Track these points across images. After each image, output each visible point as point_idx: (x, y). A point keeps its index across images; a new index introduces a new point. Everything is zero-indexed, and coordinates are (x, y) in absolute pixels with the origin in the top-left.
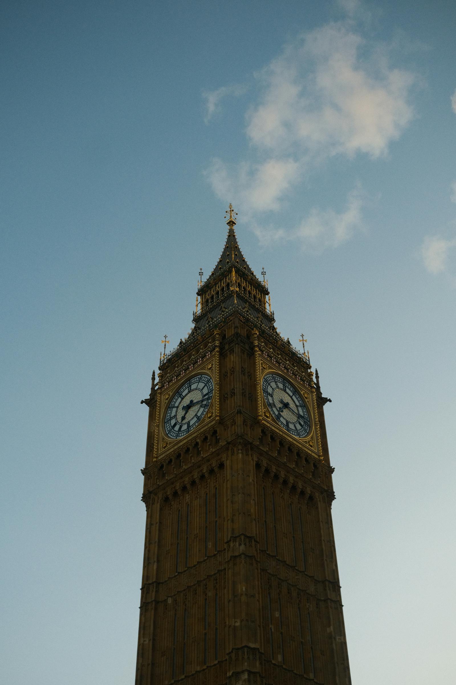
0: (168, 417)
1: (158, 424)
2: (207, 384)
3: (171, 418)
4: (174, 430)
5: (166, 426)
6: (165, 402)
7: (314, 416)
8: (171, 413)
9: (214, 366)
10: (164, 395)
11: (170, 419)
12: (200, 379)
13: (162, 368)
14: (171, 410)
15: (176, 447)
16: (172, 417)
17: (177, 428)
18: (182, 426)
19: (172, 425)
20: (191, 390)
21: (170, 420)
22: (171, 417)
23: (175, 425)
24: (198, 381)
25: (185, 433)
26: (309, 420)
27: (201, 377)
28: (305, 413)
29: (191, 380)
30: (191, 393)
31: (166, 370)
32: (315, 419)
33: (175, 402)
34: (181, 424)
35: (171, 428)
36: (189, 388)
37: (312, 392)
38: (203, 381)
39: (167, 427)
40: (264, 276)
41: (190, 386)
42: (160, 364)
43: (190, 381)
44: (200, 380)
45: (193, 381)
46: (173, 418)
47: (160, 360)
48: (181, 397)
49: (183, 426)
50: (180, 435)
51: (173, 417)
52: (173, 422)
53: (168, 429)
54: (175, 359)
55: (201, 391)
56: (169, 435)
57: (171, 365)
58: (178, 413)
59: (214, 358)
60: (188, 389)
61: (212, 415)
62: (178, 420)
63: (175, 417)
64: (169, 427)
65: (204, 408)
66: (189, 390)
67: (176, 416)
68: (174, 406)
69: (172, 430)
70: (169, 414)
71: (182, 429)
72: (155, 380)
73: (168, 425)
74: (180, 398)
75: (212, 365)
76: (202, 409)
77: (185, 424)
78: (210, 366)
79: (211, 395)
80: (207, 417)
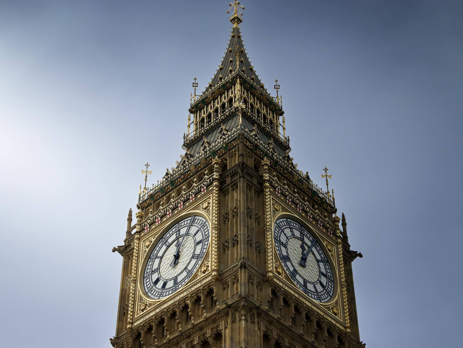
0: (148, 271)
1: (135, 279)
2: (202, 229)
3: (153, 272)
4: (156, 288)
5: (145, 282)
6: (145, 250)
7: (340, 274)
8: (153, 265)
9: (211, 204)
10: (143, 241)
11: (150, 272)
12: (193, 221)
13: (141, 206)
14: (152, 262)
15: (158, 310)
16: (154, 270)
17: (160, 285)
18: (167, 283)
19: (154, 280)
20: (180, 235)
21: (152, 274)
22: (152, 270)
23: (157, 281)
24: (190, 224)
25: (171, 292)
26: (332, 280)
27: (194, 218)
28: (328, 271)
29: (180, 223)
30: (180, 239)
31: (147, 209)
32: (341, 278)
33: (159, 251)
34: (166, 280)
35: (152, 285)
36: (178, 233)
37: (337, 243)
38: (197, 225)
40: (277, 91)
41: (179, 230)
42: (139, 201)
44: (192, 223)
45: (183, 224)
46: (155, 271)
47: (140, 195)
48: (166, 245)
49: (169, 283)
50: (165, 295)
51: (155, 270)
52: (155, 277)
53: (148, 286)
54: (159, 195)
55: (193, 237)
56: (149, 294)
57: (154, 202)
58: (161, 265)
59: (211, 195)
60: (176, 234)
61: (207, 269)
62: (161, 274)
63: (157, 271)
64: (150, 283)
65: (196, 260)
66: (178, 235)
68: (157, 256)
69: (154, 287)
70: (149, 267)
71: (167, 286)
72: (132, 221)
73: (148, 280)
74: (164, 245)
75: (209, 203)
76: (194, 261)
77: (171, 279)
78: (205, 205)
79: (206, 243)
80: (201, 271)
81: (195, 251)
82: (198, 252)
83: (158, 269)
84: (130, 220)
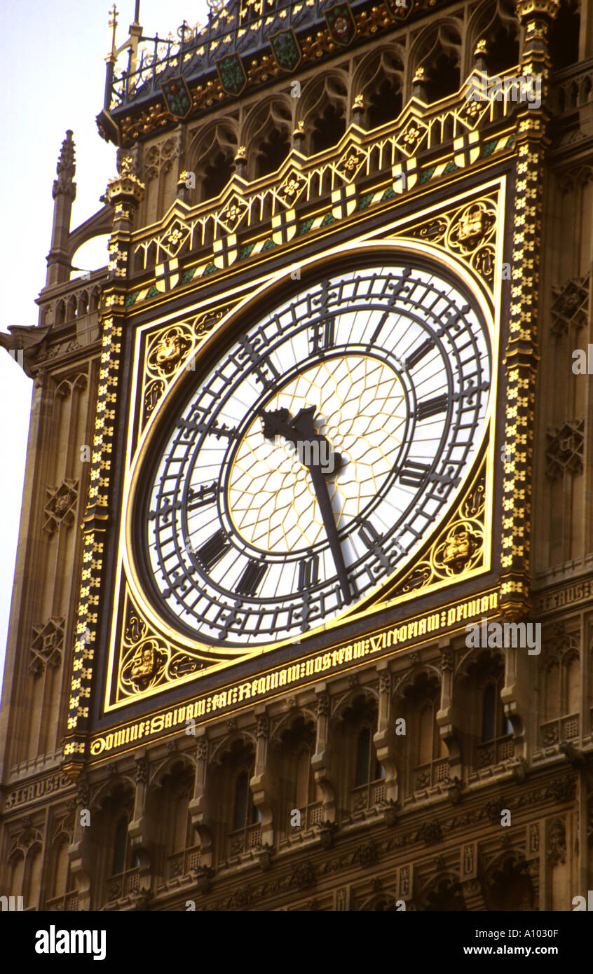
0: (170, 486)
1: (106, 518)
2: (444, 339)
3: (190, 500)
4: (210, 582)
5: (152, 538)
6: (155, 378)
8: (191, 461)
9: (499, 227)
10: (144, 333)
11: (180, 497)
12: (400, 288)
13: (120, 126)
14: (190, 444)
15: (220, 701)
16: (197, 489)
17: (229, 570)
18: (265, 568)
19: (199, 540)
20: (330, 344)
21: (186, 508)
22: (188, 490)
23: (215, 548)
24: (385, 302)
25: (283, 619)
27: (406, 278)
29: (335, 281)
30: (331, 365)
31: (149, 145)
33: (222, 400)
34: (258, 555)
35: (188, 564)
36: (322, 330)
38: (419, 313)
39: (159, 546)
41: (328, 319)
42: (108, 99)
43: (328, 287)
44: (396, 297)
45: (348, 291)
46: (207, 497)
47: (110, 66)
48: (261, 377)
49: (273, 572)
50: (251, 623)
51: (204, 491)
52: (203, 525)
53: (169, 565)
54: (214, 91)
55: (399, 373)
56: (171, 602)
57: (185, 122)
58: (235, 473)
59: (502, 180)
60: (311, 333)
61: (471, 550)
62: (236, 518)
63: (216, 499)
64: (178, 551)
65: (415, 490)
66: (321, 344)
67: (225, 490)
68: (213, 422)
69: (196, 577)
70: (174, 468)
71: (266, 588)
72: (73, 198)
73: (166, 534)
74: (253, 377)
75: (488, 220)
76: (402, 496)
77: (286, 558)
78: (470, 226)
79: (468, 418)
80: (440, 558)
81: (407, 442)
82: (423, 452)
83: (218, 490)
84: (64, 192)
